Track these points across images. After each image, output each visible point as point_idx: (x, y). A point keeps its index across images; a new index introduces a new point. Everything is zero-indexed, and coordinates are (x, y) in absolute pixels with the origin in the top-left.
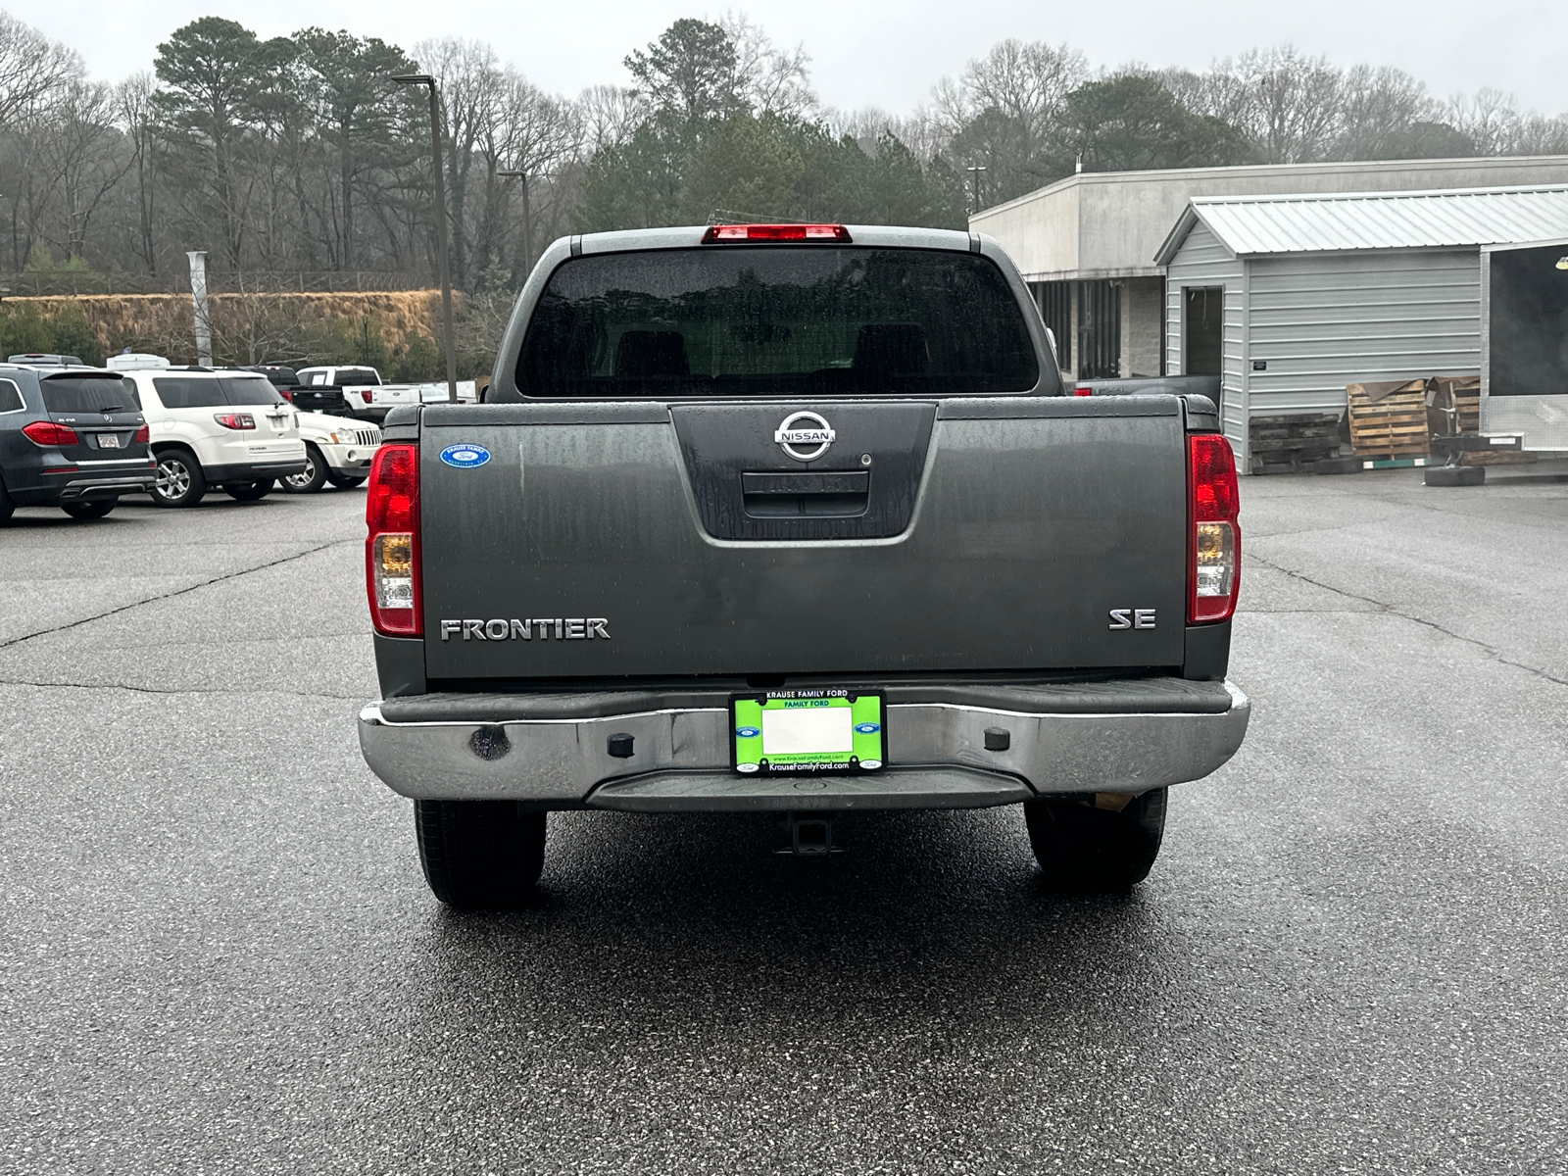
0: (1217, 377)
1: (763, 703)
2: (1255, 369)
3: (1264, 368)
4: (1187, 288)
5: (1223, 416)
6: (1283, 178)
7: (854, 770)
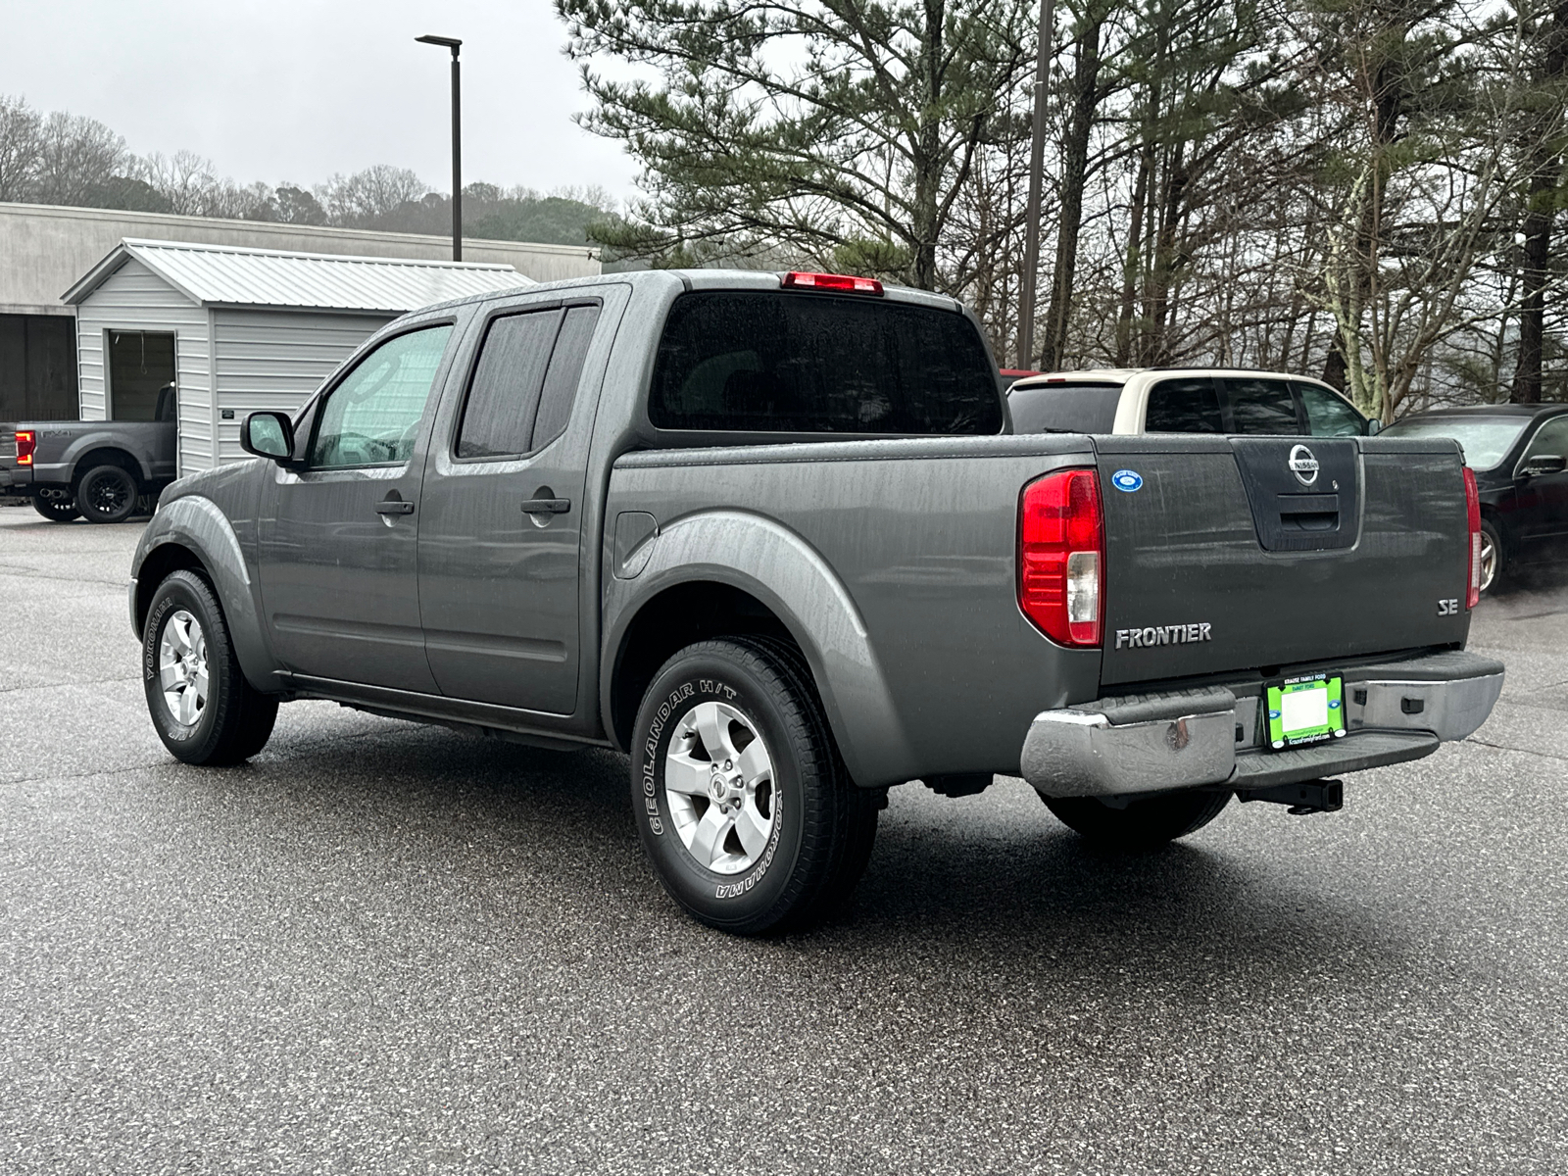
0: (170, 425)
1: (1282, 689)
2: (224, 417)
3: (232, 417)
4: (109, 330)
5: (181, 464)
6: (113, 224)
7: (1332, 739)
